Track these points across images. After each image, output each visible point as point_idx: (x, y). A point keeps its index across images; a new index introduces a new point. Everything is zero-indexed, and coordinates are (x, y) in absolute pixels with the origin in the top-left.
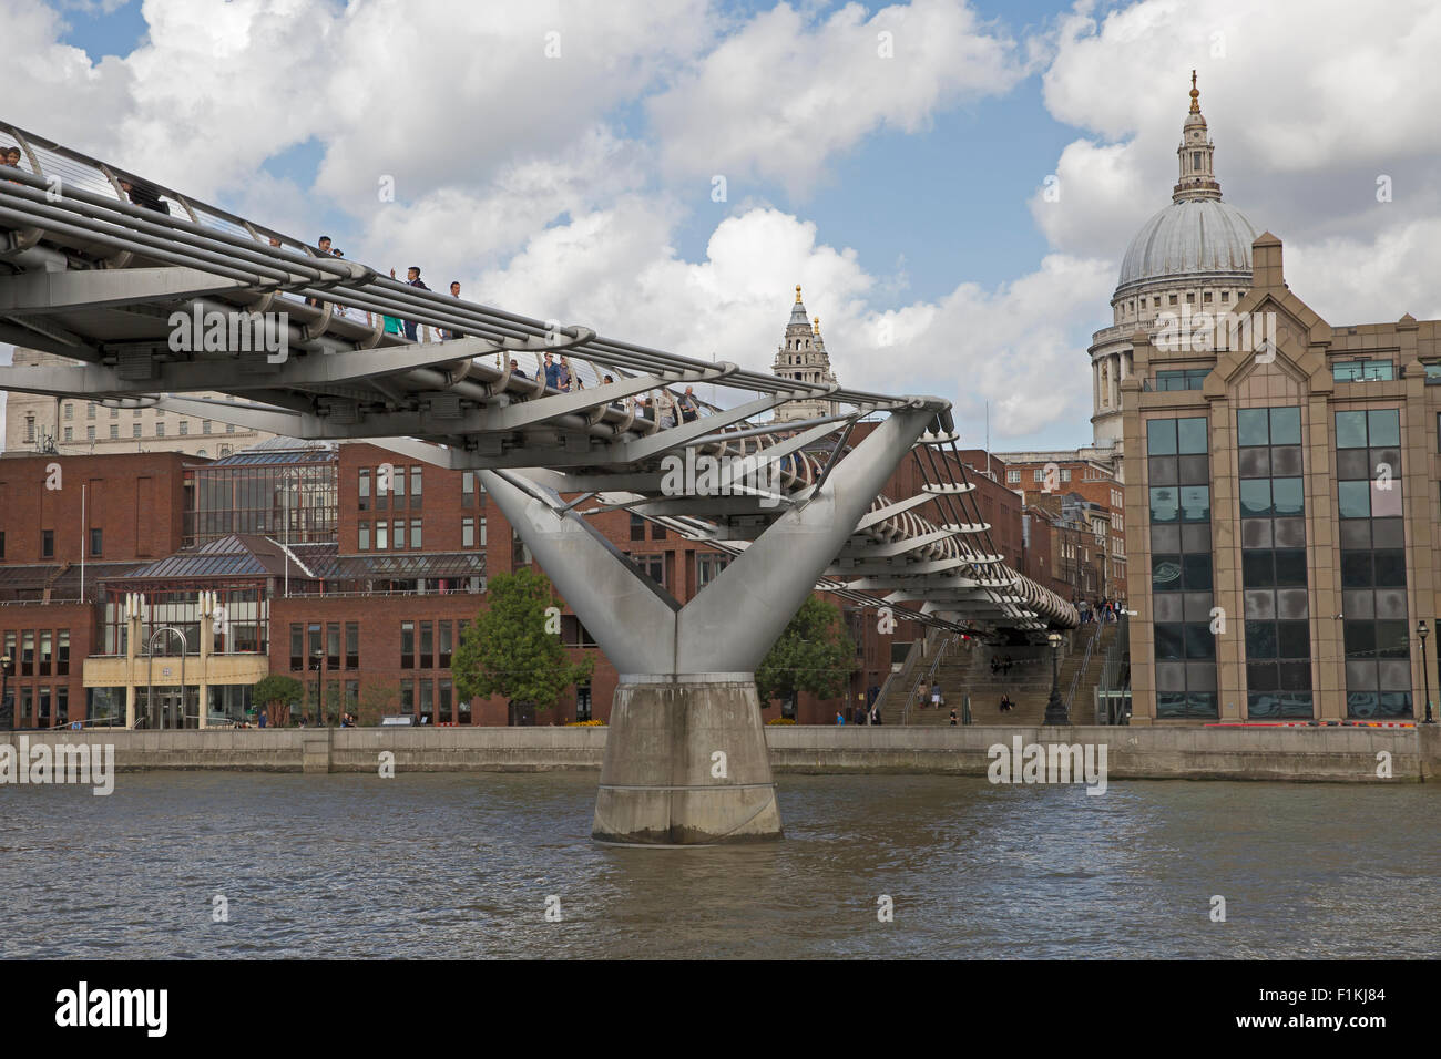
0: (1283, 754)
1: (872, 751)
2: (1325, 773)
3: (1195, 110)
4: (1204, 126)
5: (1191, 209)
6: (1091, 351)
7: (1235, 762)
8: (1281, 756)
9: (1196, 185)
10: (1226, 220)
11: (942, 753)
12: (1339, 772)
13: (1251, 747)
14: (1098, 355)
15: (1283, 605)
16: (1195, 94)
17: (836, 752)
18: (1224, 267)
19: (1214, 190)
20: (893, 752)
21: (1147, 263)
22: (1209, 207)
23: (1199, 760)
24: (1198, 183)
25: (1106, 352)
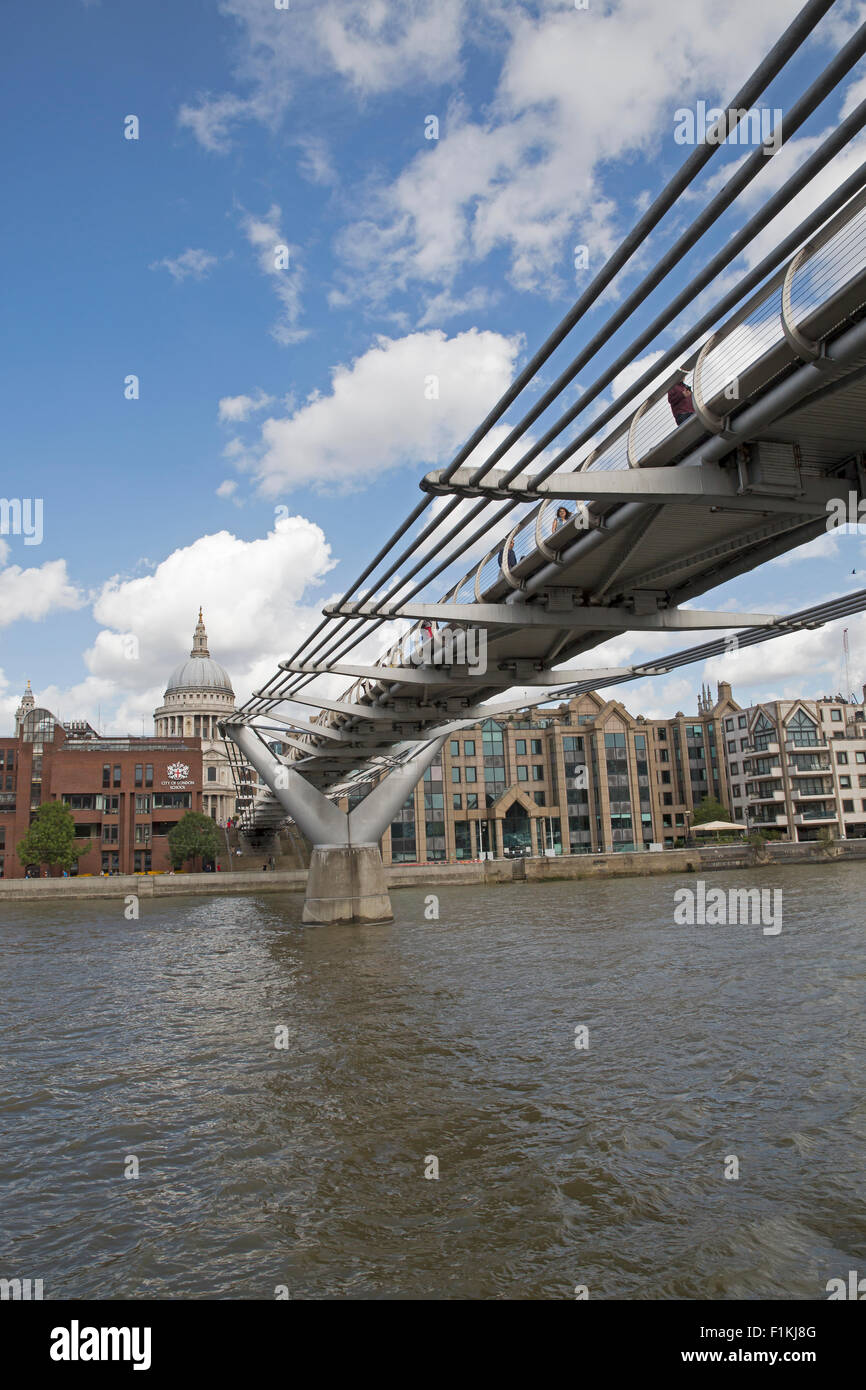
0: (433, 876)
1: (252, 883)
2: (449, 882)
3: (200, 622)
4: (204, 628)
5: (199, 661)
6: (154, 716)
7: (413, 879)
8: (432, 877)
9: (200, 651)
10: (213, 667)
11: (285, 882)
12: (454, 881)
13: (419, 874)
14: (158, 717)
15: (405, 816)
16: (201, 615)
17: (234, 884)
18: (212, 685)
19: (206, 654)
20: (262, 883)
21: (180, 681)
22: (205, 660)
23: (399, 880)
24: (201, 651)
25: (162, 716)
